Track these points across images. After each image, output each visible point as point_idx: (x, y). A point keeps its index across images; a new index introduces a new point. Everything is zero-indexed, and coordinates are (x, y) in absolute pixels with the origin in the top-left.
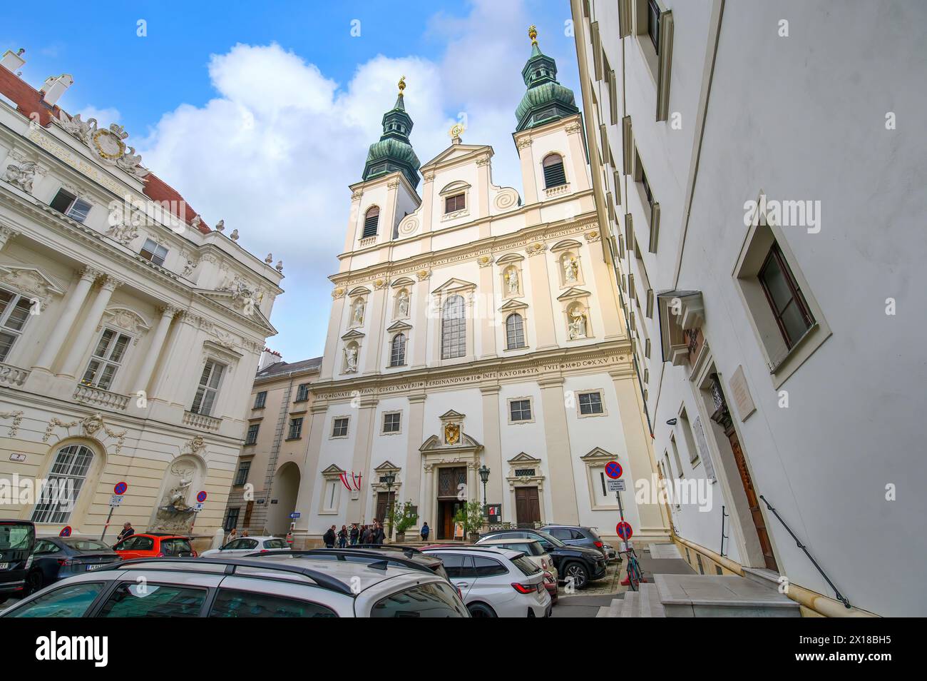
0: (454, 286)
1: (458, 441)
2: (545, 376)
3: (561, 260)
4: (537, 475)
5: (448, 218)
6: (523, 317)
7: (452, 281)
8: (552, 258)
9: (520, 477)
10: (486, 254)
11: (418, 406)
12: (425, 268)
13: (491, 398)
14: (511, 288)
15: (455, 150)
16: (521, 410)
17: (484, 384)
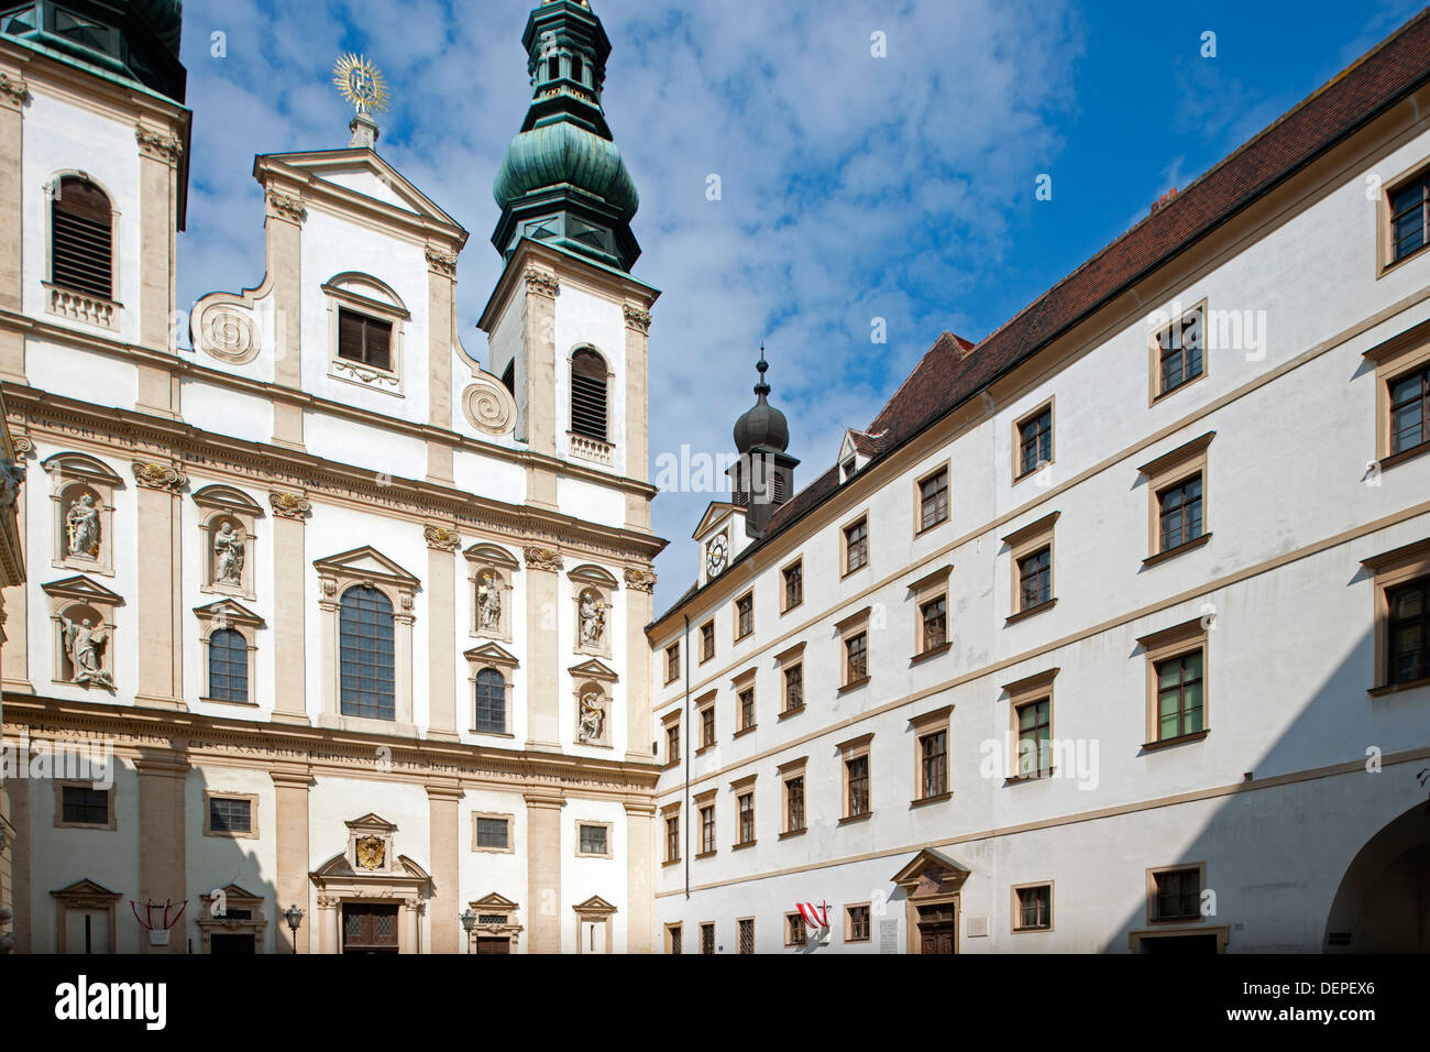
0: (367, 564)
1: (382, 866)
2: (538, 790)
3: (582, 600)
4: (510, 921)
5: (346, 373)
6: (507, 682)
7: (366, 552)
8: (567, 590)
9: (489, 925)
10: (444, 521)
11: (293, 794)
12: (291, 488)
13: (444, 806)
14: (487, 614)
15: (366, 166)
16: (492, 832)
17: (433, 781)
